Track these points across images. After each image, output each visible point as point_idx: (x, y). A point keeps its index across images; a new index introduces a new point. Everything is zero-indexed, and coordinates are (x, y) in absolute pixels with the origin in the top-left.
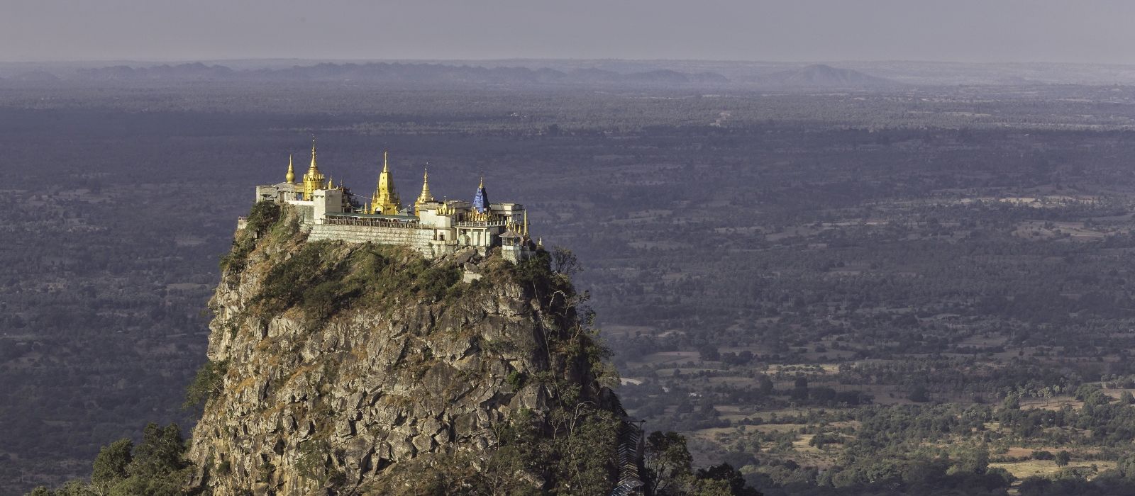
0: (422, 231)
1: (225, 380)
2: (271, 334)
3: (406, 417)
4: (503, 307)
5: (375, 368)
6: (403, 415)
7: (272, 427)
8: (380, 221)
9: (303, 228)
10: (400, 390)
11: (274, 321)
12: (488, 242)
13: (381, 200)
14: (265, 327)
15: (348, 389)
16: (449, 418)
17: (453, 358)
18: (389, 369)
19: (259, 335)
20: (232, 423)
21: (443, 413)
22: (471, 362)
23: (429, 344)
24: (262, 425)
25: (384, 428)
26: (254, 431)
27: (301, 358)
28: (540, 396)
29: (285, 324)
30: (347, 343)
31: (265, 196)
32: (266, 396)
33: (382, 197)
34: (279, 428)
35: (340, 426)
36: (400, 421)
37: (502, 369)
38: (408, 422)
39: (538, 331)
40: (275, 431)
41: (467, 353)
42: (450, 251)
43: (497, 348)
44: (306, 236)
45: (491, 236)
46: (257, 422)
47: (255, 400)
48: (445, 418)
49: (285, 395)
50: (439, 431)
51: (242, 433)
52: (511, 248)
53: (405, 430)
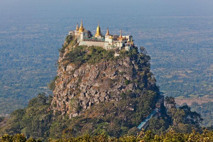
0: (105, 43)
1: (56, 82)
2: (67, 70)
3: (98, 92)
4: (124, 63)
5: (91, 79)
6: (97, 91)
7: (66, 94)
8: (96, 40)
9: (78, 42)
10: (97, 85)
11: (67, 66)
12: (122, 46)
13: (97, 35)
14: (65, 68)
15: (84, 85)
16: (109, 92)
17: (111, 76)
18: (95, 79)
19: (64, 70)
20: (57, 93)
21: (108, 91)
22: (116, 77)
23: (105, 73)
24: (63, 94)
25: (93, 95)
26: (62, 95)
27: (74, 76)
28: (133, 86)
29: (70, 67)
30: (85, 72)
31: (70, 33)
32: (64, 86)
33: (97, 34)
34: (67, 94)
35: (82, 94)
36: (96, 93)
37: (123, 79)
38: (98, 93)
39: (134, 69)
40: (66, 95)
41: (114, 75)
42: (112, 48)
43: (122, 74)
44: (78, 44)
45: (122, 44)
46: (62, 93)
47: (62, 87)
48: (108, 92)
49: (69, 86)
50: (106, 96)
51: (59, 96)
52: (127, 47)
53: (97, 95)
